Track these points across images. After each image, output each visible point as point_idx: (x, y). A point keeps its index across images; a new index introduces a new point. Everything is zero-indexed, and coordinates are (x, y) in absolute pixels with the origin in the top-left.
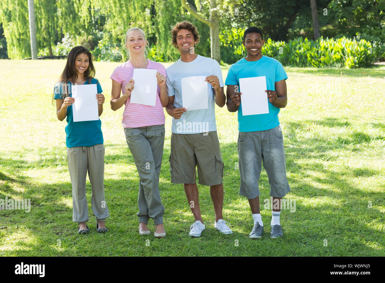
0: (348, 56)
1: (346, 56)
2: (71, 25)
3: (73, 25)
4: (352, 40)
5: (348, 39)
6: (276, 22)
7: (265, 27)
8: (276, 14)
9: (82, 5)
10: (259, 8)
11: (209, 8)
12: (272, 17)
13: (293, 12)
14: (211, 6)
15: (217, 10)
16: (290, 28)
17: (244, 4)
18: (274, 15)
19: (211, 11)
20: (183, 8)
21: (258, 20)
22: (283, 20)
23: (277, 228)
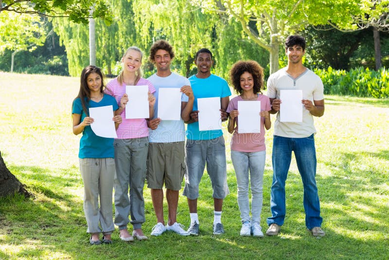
6: (338, 51)
7: (326, 55)
8: (338, 42)
9: (142, 25)
10: (321, 36)
11: (269, 34)
12: (334, 44)
13: (355, 41)
14: (272, 32)
15: (278, 35)
16: (352, 57)
17: (306, 32)
18: (336, 42)
19: (272, 36)
20: (244, 32)
21: (319, 47)
22: (344, 49)
23: (219, 226)
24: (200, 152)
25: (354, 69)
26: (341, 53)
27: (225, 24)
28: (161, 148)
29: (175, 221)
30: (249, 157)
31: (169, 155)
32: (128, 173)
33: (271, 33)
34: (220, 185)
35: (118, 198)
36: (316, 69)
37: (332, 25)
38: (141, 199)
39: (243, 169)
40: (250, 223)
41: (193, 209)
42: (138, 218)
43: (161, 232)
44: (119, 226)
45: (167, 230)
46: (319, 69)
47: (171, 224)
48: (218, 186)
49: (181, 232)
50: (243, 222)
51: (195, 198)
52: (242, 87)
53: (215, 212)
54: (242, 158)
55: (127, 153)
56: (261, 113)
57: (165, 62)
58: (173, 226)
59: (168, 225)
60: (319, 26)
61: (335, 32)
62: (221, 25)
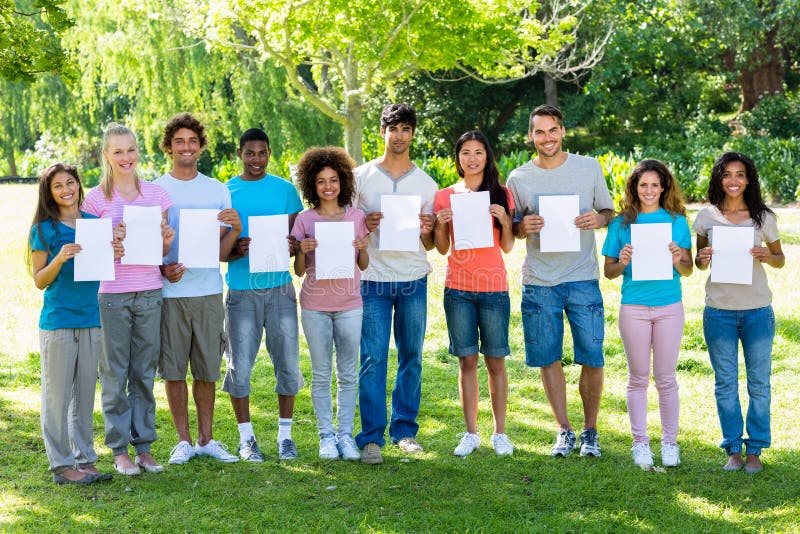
0: (618, 191)
1: (615, 190)
2: (56, 114)
3: (62, 114)
4: (626, 160)
5: (618, 156)
6: (476, 120)
7: (452, 129)
8: (476, 102)
9: (82, 75)
10: (442, 90)
11: (342, 89)
12: (467, 108)
13: (510, 100)
14: (348, 86)
15: (361, 93)
16: (502, 131)
17: (412, 82)
18: (472, 104)
19: (347, 94)
20: (290, 85)
21: (439, 114)
22: (489, 116)
23: (288, 444)
24: (253, 313)
25: (508, 155)
26: (481, 125)
27: (250, 70)
28: (184, 307)
29: (211, 438)
30: (333, 320)
31: (199, 320)
32: (128, 354)
33: (344, 86)
34: (289, 370)
35: (110, 399)
36: (434, 157)
37: (465, 71)
38: (150, 399)
39: (325, 343)
40: (335, 437)
41: (244, 417)
42: (143, 433)
43: (186, 459)
44: (114, 449)
45: (197, 455)
46: (439, 158)
47: (203, 443)
48: (285, 372)
49: (223, 457)
50: (323, 436)
51: (245, 395)
52: (320, 194)
53: (280, 420)
54: (322, 323)
55: (127, 318)
56: (355, 243)
57: (189, 151)
58: (208, 446)
59: (197, 444)
60: (440, 72)
61: (469, 82)
62: (241, 73)
